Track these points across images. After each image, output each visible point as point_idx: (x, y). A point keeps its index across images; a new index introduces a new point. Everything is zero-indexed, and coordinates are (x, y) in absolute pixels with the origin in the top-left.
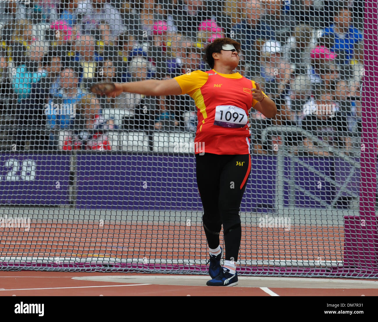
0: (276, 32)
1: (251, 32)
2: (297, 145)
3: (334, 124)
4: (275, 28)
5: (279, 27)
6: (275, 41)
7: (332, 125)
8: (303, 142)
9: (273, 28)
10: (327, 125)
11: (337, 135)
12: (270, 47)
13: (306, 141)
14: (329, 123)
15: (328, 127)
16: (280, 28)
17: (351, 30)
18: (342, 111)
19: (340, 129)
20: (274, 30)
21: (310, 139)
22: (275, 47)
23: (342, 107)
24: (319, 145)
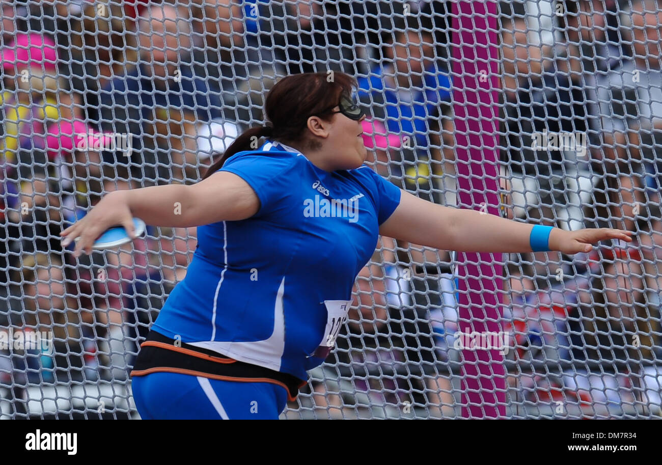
0: (224, 95)
1: (140, 98)
2: (297, 407)
3: (397, 341)
4: (221, 85)
5: (231, 82)
6: (220, 121)
7: (393, 347)
8: (314, 396)
9: (214, 86)
10: (365, 347)
11: (406, 374)
12: (209, 138)
13: (322, 392)
14: (383, 341)
15: (367, 351)
16: (234, 85)
17: (430, 81)
18: (415, 305)
19: (413, 356)
20: (218, 90)
21: (331, 388)
22: (223, 139)
23: (416, 295)
24: (357, 404)
